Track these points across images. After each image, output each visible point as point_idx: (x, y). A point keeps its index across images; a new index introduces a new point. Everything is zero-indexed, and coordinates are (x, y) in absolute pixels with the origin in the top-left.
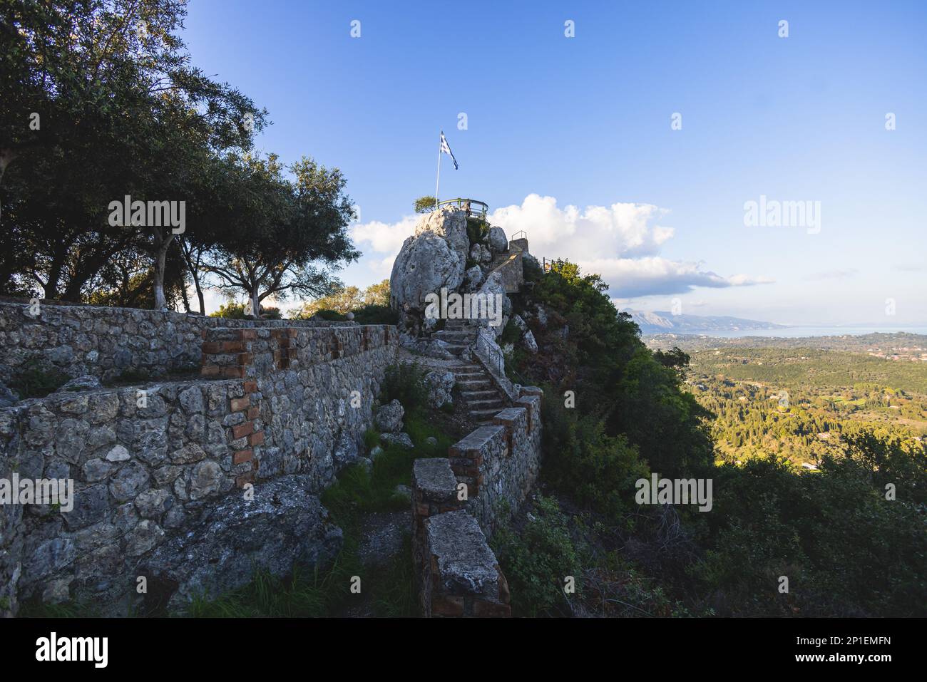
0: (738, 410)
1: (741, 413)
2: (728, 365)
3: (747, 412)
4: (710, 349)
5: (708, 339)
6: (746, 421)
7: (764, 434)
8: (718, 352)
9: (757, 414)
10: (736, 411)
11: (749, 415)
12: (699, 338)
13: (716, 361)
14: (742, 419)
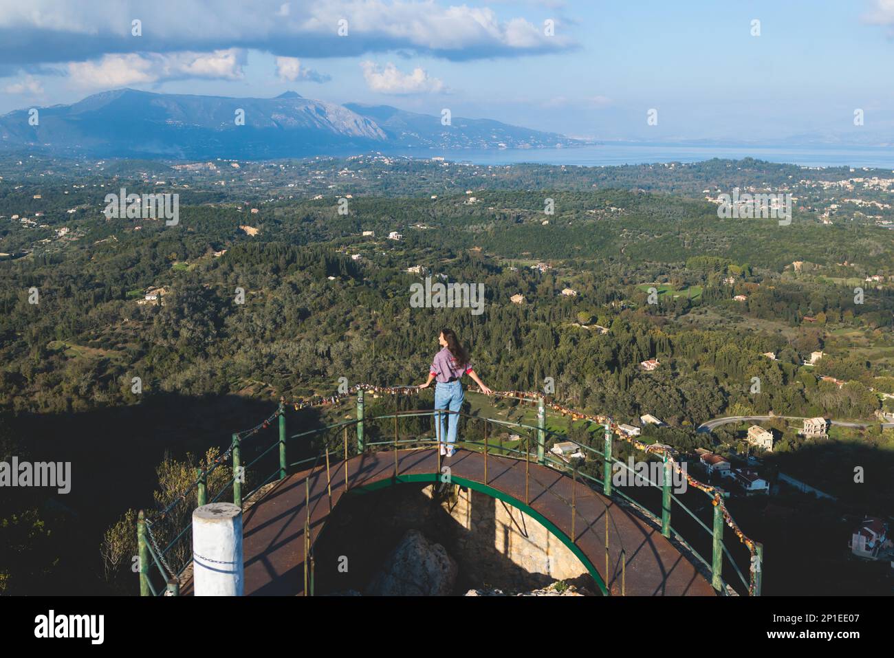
0: (512, 327)
1: (517, 333)
2: (490, 227)
3: (528, 330)
4: (458, 191)
5: (453, 169)
6: (526, 348)
7: (558, 374)
8: (472, 199)
9: (544, 333)
10: (509, 329)
11: (530, 335)
12: (435, 166)
13: (468, 219)
14: (519, 344)
